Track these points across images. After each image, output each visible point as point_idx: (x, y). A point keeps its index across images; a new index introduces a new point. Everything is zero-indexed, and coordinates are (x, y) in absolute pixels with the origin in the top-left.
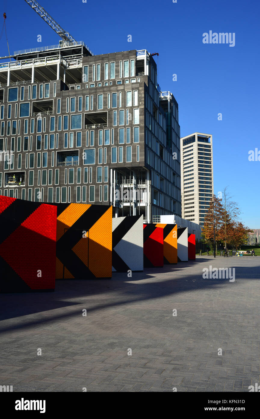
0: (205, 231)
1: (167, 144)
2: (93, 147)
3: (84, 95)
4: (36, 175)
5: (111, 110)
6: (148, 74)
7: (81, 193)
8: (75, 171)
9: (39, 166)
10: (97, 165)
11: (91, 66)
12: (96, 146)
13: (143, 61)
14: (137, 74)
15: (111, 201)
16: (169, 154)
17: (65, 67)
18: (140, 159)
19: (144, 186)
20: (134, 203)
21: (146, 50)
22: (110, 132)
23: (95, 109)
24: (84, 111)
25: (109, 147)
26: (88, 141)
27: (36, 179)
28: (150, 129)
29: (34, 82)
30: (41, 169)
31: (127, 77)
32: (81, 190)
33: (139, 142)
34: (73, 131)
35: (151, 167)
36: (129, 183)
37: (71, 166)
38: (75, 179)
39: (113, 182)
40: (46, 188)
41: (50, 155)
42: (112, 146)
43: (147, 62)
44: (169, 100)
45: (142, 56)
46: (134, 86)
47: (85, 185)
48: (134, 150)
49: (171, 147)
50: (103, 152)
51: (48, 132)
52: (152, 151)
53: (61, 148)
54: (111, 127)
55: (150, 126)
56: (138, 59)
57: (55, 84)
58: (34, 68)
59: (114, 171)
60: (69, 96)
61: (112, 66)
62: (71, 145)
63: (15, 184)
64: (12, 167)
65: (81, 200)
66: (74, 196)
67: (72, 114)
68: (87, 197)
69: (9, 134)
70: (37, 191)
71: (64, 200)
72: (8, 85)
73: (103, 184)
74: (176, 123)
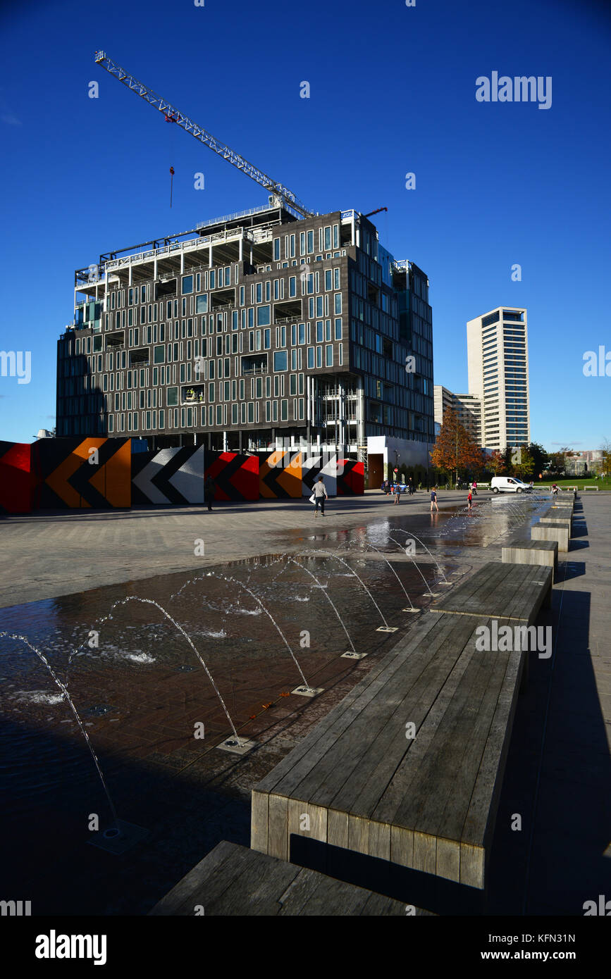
1: (401, 336)
2: (285, 348)
3: (272, 281)
4: (217, 388)
5: (306, 298)
6: (358, 245)
7: (272, 410)
8: (264, 381)
9: (220, 376)
10: (290, 372)
11: (283, 238)
13: (350, 225)
14: (342, 246)
15: (309, 419)
16: (404, 349)
17: (252, 242)
18: (343, 361)
19: (354, 398)
20: (341, 421)
21: (353, 210)
22: (307, 326)
23: (286, 298)
25: (304, 347)
26: (278, 340)
27: (217, 393)
28: (361, 319)
29: (214, 264)
30: (223, 380)
31: (329, 250)
32: (272, 406)
33: (342, 339)
34: (259, 328)
35: (363, 371)
36: (334, 394)
37: (259, 375)
38: (264, 392)
39: (311, 394)
40: (229, 404)
41: (233, 362)
42: (309, 346)
43: (355, 227)
44: (407, 272)
45: (349, 220)
46: (335, 262)
47: (276, 398)
48: (336, 350)
49: (411, 339)
50: (297, 353)
51: (230, 332)
52: (366, 349)
53: (246, 351)
54: (306, 320)
55: (361, 315)
56: (343, 224)
57: (237, 268)
58: (213, 247)
59: (313, 379)
60: (254, 282)
61: (310, 237)
62: (258, 348)
63: (194, 401)
64: (189, 380)
65: (272, 419)
66: (262, 415)
67: (258, 305)
68: (279, 415)
69: (184, 337)
70: (219, 408)
71: (251, 420)
72: (182, 273)
73: (298, 397)
74: (421, 305)
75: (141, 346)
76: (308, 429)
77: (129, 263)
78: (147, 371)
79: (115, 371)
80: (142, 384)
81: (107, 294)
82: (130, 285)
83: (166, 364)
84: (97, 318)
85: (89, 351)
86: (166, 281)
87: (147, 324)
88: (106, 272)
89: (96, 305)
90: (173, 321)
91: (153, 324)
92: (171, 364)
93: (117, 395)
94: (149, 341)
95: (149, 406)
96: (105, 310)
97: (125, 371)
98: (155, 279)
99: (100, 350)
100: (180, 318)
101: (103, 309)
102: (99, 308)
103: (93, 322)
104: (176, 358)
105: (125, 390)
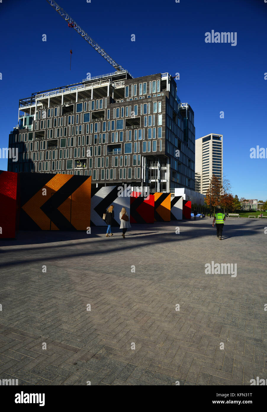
0: (206, 200)
1: (185, 139)
2: (131, 142)
3: (125, 106)
4: (94, 161)
5: (143, 116)
6: (169, 90)
7: (123, 172)
8: (119, 158)
9: (95, 155)
10: (133, 153)
11: (130, 86)
12: (133, 141)
13: (166, 81)
14: (161, 90)
15: (142, 178)
16: (185, 146)
17: (114, 88)
18: (162, 149)
19: (165, 168)
20: (159, 180)
21: (168, 73)
22: (143, 131)
24: (125, 117)
25: (141, 141)
26: (127, 137)
27: (94, 164)
28: (170, 129)
29: (93, 98)
30: (97, 157)
31: (154, 92)
32: (123, 171)
33: (161, 138)
34: (117, 131)
35: (171, 155)
36: (155, 166)
37: (116, 155)
38: (119, 164)
39: (144, 165)
41: (103, 148)
42: (143, 140)
43: (168, 82)
44: (187, 109)
45: (165, 78)
46: (159, 98)
47: (125, 167)
48: (158, 143)
49: (188, 142)
50: (137, 144)
51: (101, 132)
52: (172, 144)
53: (110, 142)
54: (143, 127)
55: (170, 127)
56: (162, 80)
57: (106, 100)
58: (93, 89)
59: (145, 158)
60: (115, 107)
61: (145, 86)
62: (116, 141)
63: (81, 167)
64: (79, 156)
65: (123, 178)
66: (118, 175)
67: (117, 119)
68: (127, 176)
69: (77, 134)
70: (95, 171)
71: (111, 178)
72: (76, 102)
73: (137, 167)
74: (192, 126)
75: (54, 138)
76: (142, 183)
77: (48, 96)
78: (56, 151)
79: (39, 151)
80: (54, 158)
81: (36, 111)
82: (49, 107)
83: (67, 148)
84: (30, 124)
85: (26, 140)
86: (68, 106)
87: (57, 127)
88: (36, 100)
89: (30, 117)
90: (71, 126)
91: (60, 127)
92: (70, 148)
93: (40, 163)
94: (58, 136)
95: (57, 169)
96: (35, 119)
97: (45, 151)
98: (62, 104)
99: (31, 140)
100: (75, 125)
101: (33, 119)
102: (31, 119)
103: (28, 126)
104: (72, 145)
105: (45, 160)
